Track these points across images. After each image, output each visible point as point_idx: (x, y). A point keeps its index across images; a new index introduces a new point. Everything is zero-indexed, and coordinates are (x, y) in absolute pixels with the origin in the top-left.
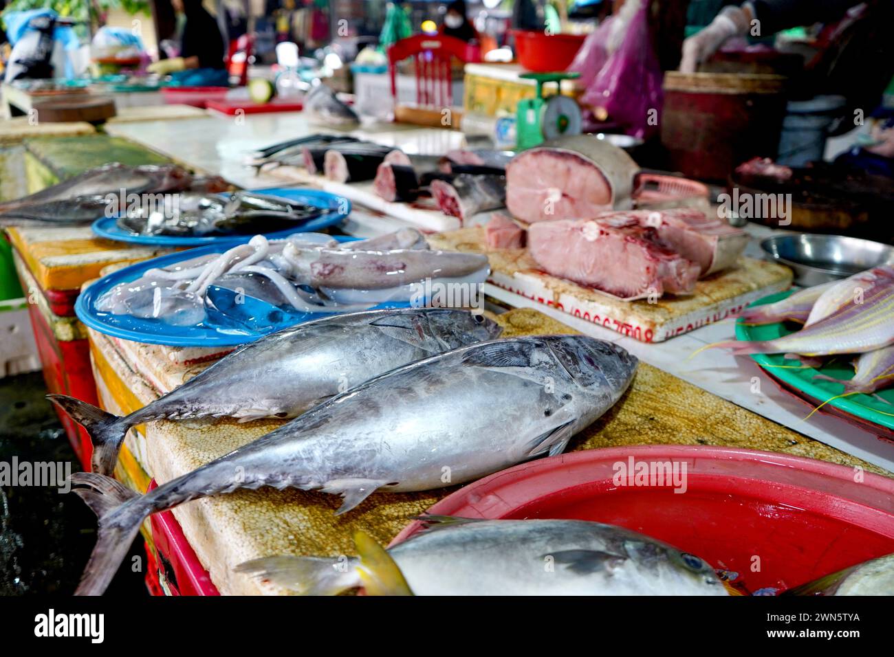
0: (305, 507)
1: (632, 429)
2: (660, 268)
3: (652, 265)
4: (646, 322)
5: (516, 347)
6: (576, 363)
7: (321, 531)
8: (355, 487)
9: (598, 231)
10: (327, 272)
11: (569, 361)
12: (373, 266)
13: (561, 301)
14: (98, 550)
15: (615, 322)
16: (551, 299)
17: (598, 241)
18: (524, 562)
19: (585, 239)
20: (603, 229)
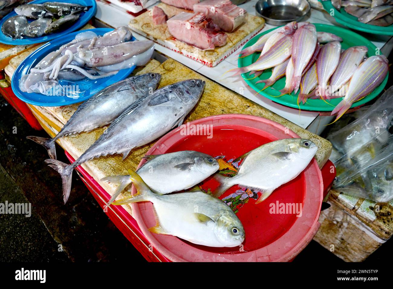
0: (113, 158)
1: (203, 109)
2: (212, 39)
3: (209, 40)
4: (209, 61)
5: (164, 95)
6: (183, 95)
7: (119, 165)
8: (125, 150)
9: (190, 26)
10: (97, 62)
11: (181, 95)
12: (112, 56)
13: (182, 52)
14: (64, 182)
15: (200, 60)
16: (179, 51)
17: (191, 29)
18: (170, 169)
19: (186, 28)
20: (192, 25)
